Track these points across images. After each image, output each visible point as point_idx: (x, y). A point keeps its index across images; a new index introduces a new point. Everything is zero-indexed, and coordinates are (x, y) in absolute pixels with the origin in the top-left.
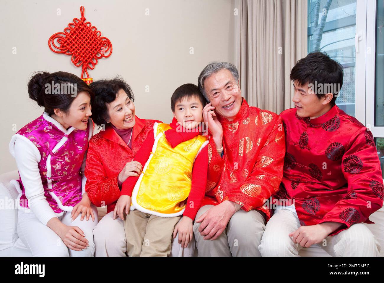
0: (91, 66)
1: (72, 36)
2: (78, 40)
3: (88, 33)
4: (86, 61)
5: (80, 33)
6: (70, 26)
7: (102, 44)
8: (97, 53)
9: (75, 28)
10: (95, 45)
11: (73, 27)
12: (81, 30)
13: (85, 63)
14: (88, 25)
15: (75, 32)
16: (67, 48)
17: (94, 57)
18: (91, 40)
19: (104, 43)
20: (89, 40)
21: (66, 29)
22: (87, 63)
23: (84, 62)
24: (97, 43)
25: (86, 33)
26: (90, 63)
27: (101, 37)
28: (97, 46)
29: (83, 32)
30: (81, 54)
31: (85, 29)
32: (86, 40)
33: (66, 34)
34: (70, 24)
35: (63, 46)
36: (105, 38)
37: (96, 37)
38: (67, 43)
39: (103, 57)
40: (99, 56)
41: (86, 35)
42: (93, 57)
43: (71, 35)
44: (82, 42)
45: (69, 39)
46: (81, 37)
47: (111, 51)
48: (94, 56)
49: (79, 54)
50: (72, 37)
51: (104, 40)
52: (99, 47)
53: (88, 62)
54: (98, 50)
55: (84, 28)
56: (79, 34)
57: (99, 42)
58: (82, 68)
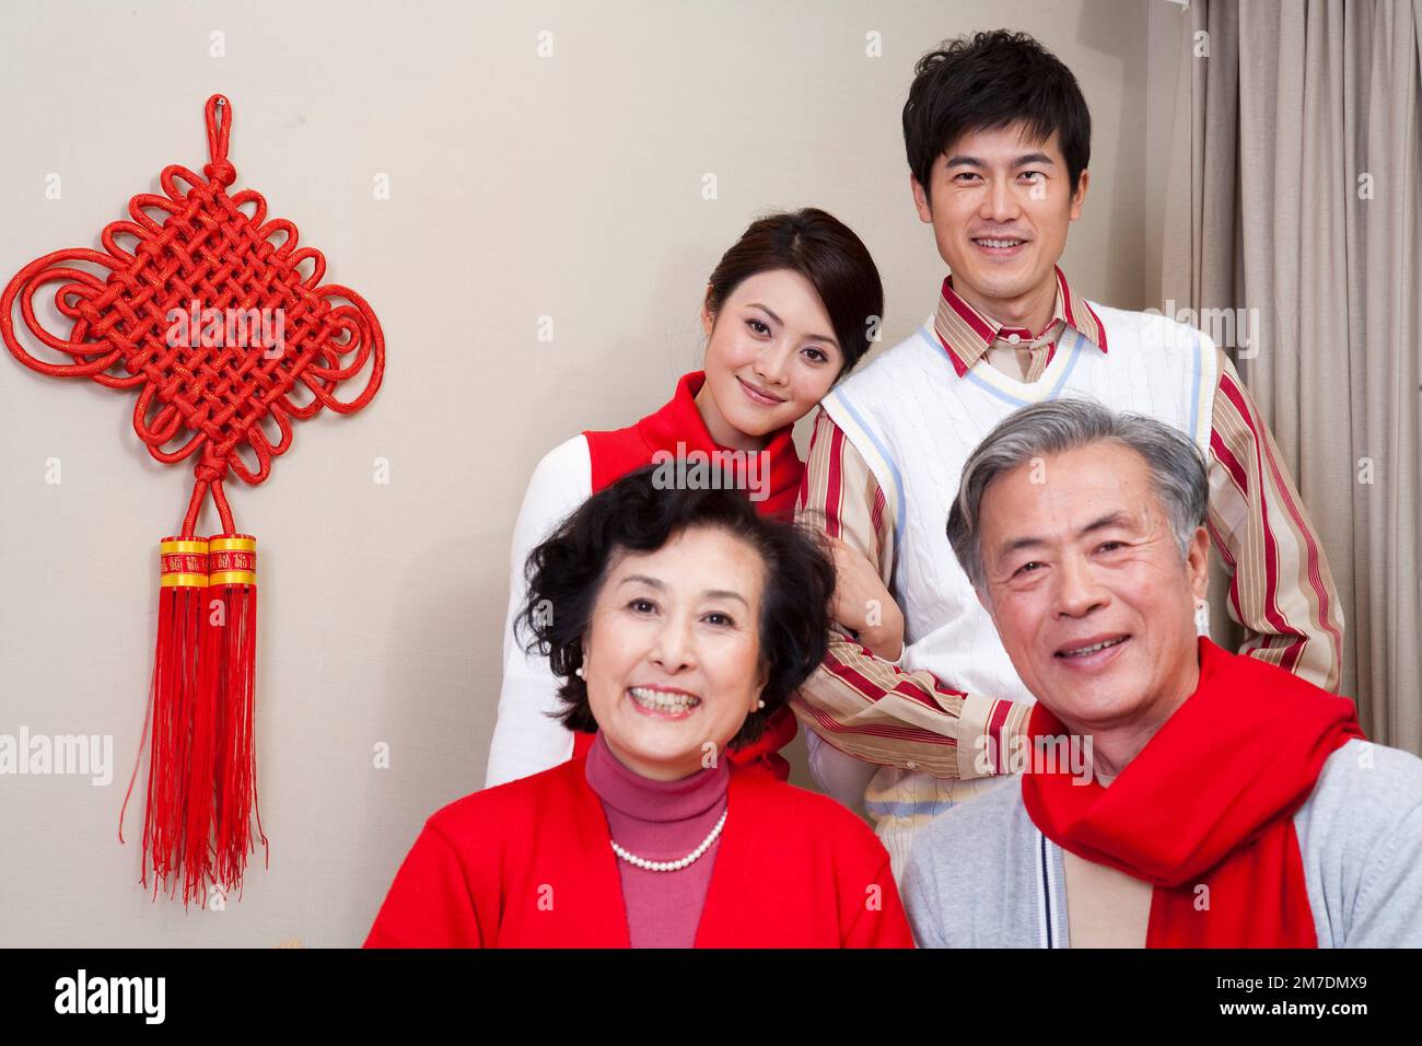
0: (250, 462)
1: (148, 274)
3: (246, 261)
4: (226, 427)
5: (197, 256)
6: (138, 212)
7: (326, 331)
8: (291, 388)
9: (167, 224)
11: (158, 217)
12: (208, 242)
13: (216, 443)
14: (250, 210)
15: (167, 251)
16: (115, 347)
17: (274, 407)
19: (341, 323)
21: (116, 230)
22: (228, 444)
23: (208, 438)
25: (232, 258)
26: (244, 443)
27: (322, 283)
29: (218, 251)
30: (197, 389)
31: (231, 233)
33: (111, 257)
34: (141, 203)
35: (89, 335)
36: (348, 294)
37: (292, 288)
38: (116, 316)
39: (327, 411)
40: (299, 405)
41: (235, 274)
42: (268, 406)
43: (142, 270)
45: (127, 293)
46: (205, 281)
47: (374, 373)
48: (275, 400)
49: (183, 388)
50: (145, 282)
51: (336, 304)
52: (309, 344)
53: (236, 438)
54: (300, 363)
55: (226, 228)
56: (189, 264)
57: (306, 317)
58: (197, 474)
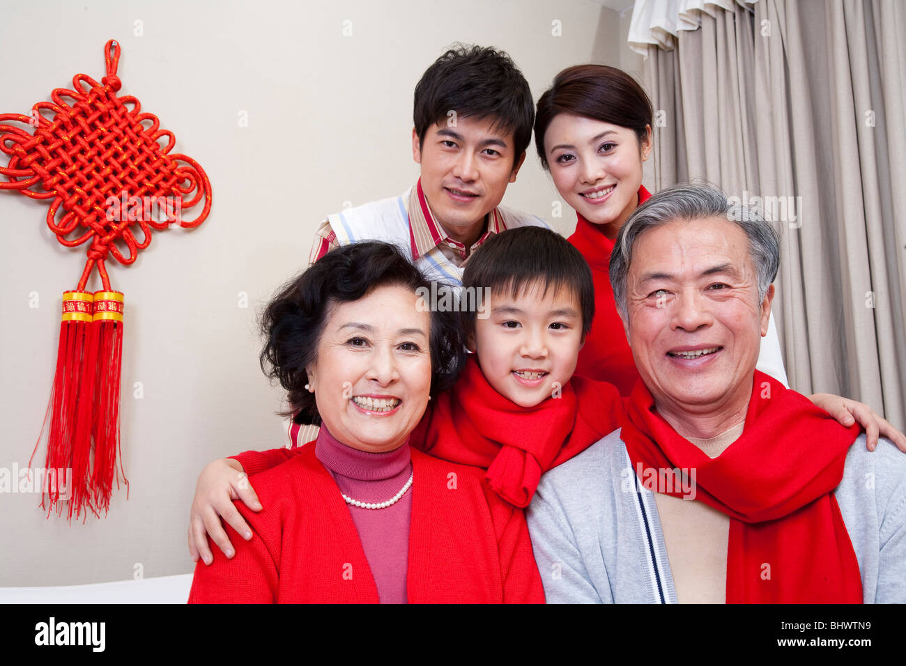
0: (124, 252)
1: (60, 132)
2: (83, 151)
3: (125, 133)
4: (107, 227)
5: (93, 126)
6: (56, 98)
7: (175, 178)
9: (75, 106)
10: (149, 177)
11: (69, 102)
12: (101, 119)
13: (101, 237)
14: (130, 108)
15: (74, 121)
16: (36, 173)
18: (132, 158)
19: (185, 176)
20: (125, 157)
21: (42, 107)
22: (109, 238)
23: (96, 234)
24: (158, 171)
25: (116, 130)
26: (120, 239)
27: (172, 152)
28: (155, 181)
29: (108, 125)
30: (89, 203)
31: (116, 116)
32: (116, 155)
33: (39, 123)
34: (59, 94)
35: (19, 165)
36: (189, 161)
37: (154, 152)
38: (37, 155)
39: (174, 226)
41: (118, 139)
43: (56, 129)
44: (96, 158)
45: (45, 142)
46: (97, 141)
47: (205, 208)
49: (81, 201)
50: (57, 137)
51: (182, 165)
53: (114, 235)
55: (113, 112)
56: (87, 130)
57: (162, 168)
58: (89, 254)
